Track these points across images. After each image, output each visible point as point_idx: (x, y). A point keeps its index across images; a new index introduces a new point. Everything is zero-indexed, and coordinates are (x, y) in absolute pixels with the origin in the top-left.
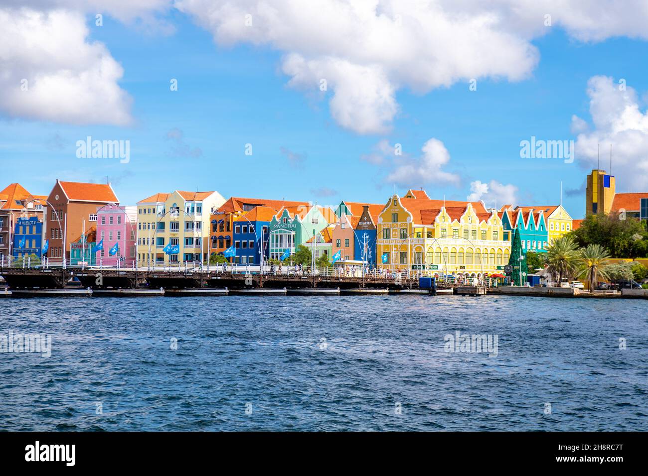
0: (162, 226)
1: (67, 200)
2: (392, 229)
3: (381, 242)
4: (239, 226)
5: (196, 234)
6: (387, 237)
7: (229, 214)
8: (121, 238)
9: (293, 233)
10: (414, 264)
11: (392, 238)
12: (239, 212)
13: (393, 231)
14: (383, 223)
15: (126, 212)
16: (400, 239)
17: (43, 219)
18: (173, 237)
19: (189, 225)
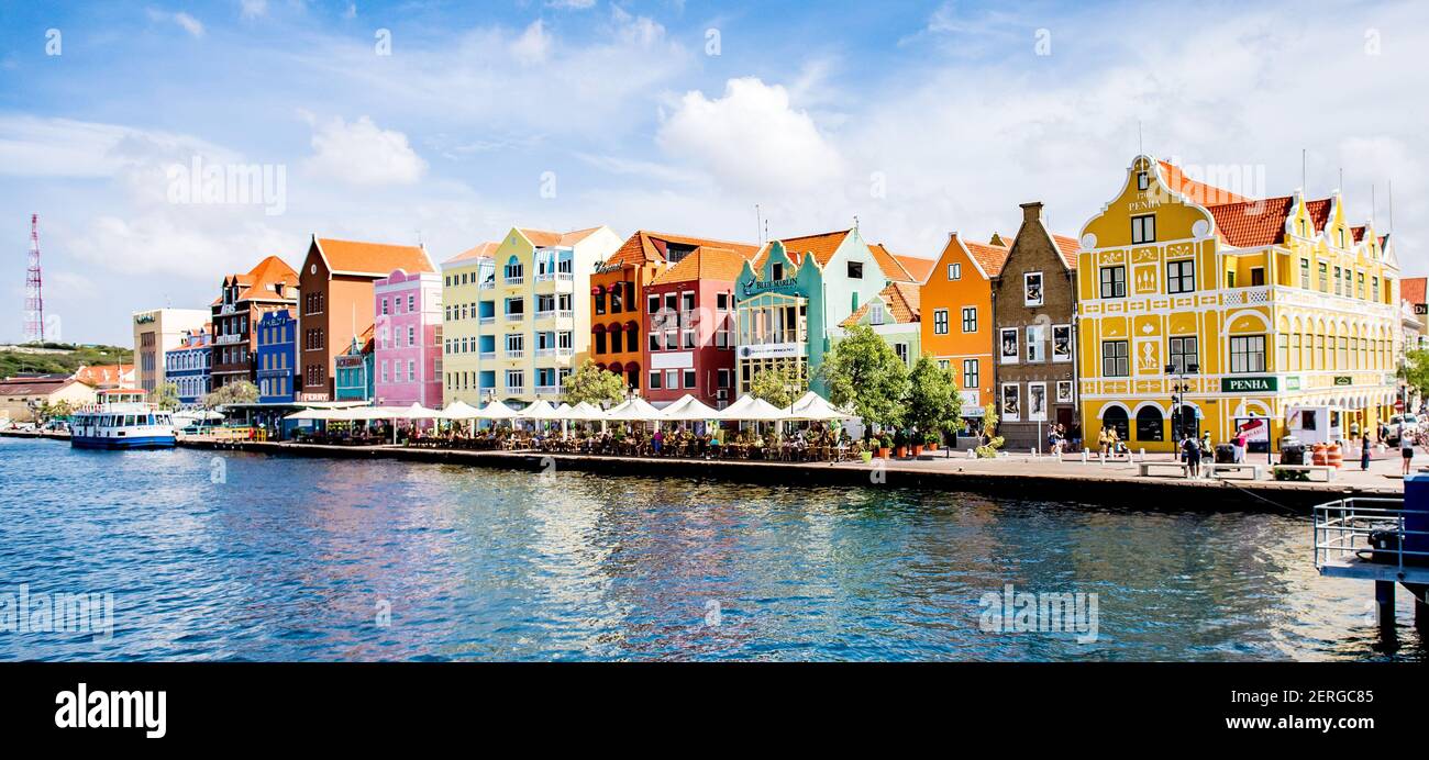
0: (489, 308)
1: (328, 273)
2: (1132, 267)
3: (1093, 309)
4: (657, 296)
5: (559, 322)
6: (1117, 290)
7: (633, 268)
8: (415, 341)
9: (800, 302)
10: (1228, 375)
11: (1133, 296)
12: (658, 263)
13: (1139, 271)
14: (1099, 251)
15: (423, 285)
16: (1167, 297)
17: (295, 314)
18: (513, 332)
19: (545, 303)
